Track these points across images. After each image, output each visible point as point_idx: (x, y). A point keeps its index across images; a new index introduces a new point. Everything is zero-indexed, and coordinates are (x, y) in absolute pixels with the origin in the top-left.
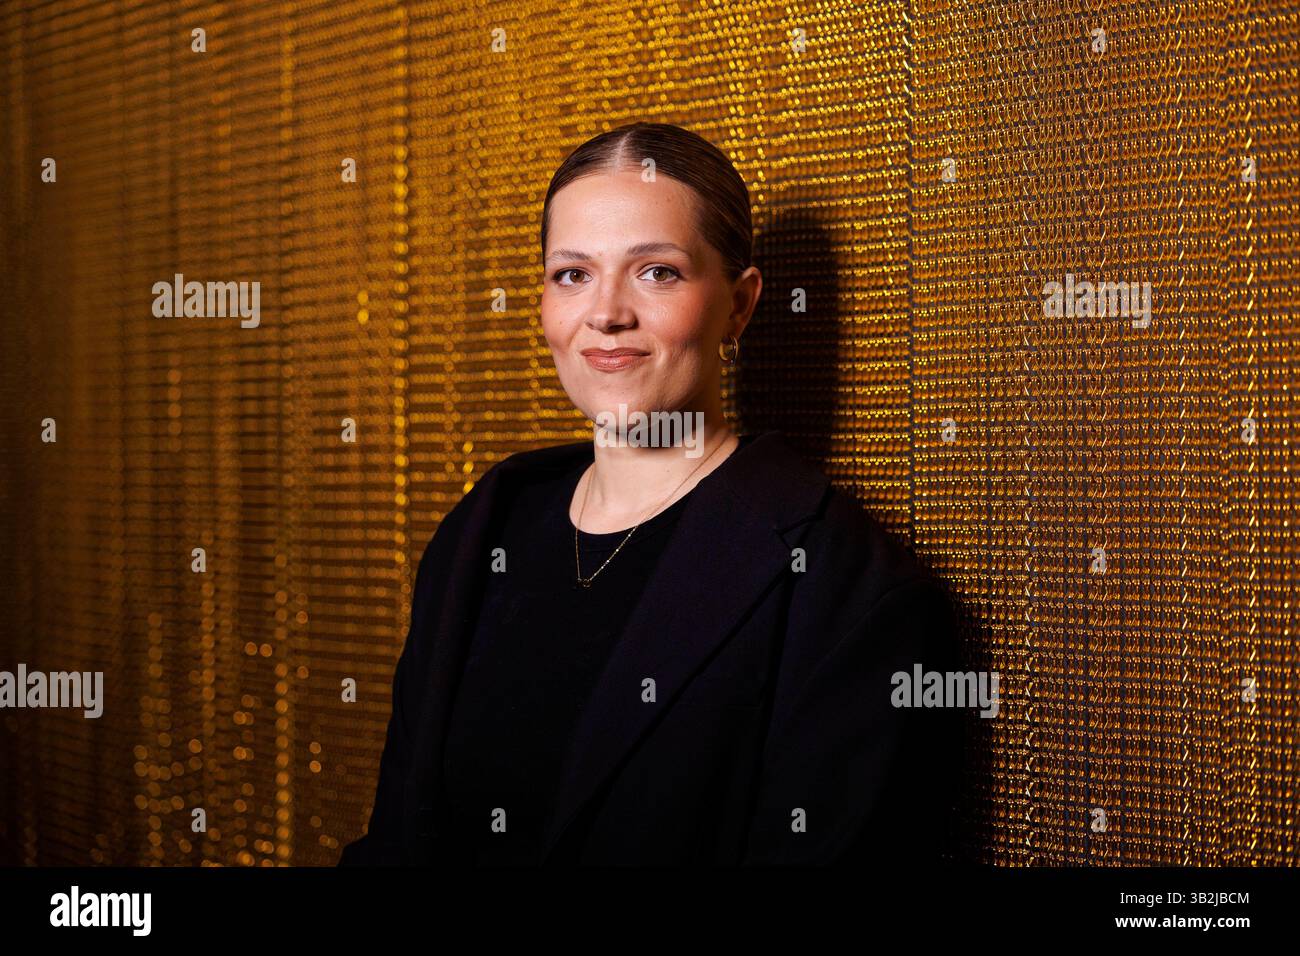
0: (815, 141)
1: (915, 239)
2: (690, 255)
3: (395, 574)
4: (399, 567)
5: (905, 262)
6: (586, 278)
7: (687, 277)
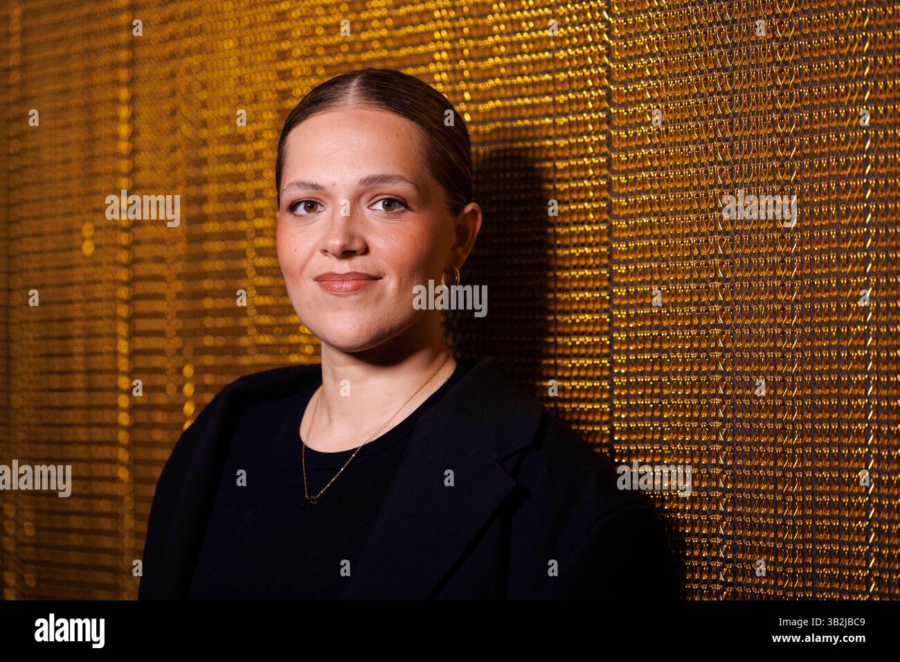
0: (519, 86)
1: (614, 178)
2: (416, 186)
3: (119, 490)
4: (122, 482)
5: (605, 199)
6: (320, 208)
7: (414, 207)
